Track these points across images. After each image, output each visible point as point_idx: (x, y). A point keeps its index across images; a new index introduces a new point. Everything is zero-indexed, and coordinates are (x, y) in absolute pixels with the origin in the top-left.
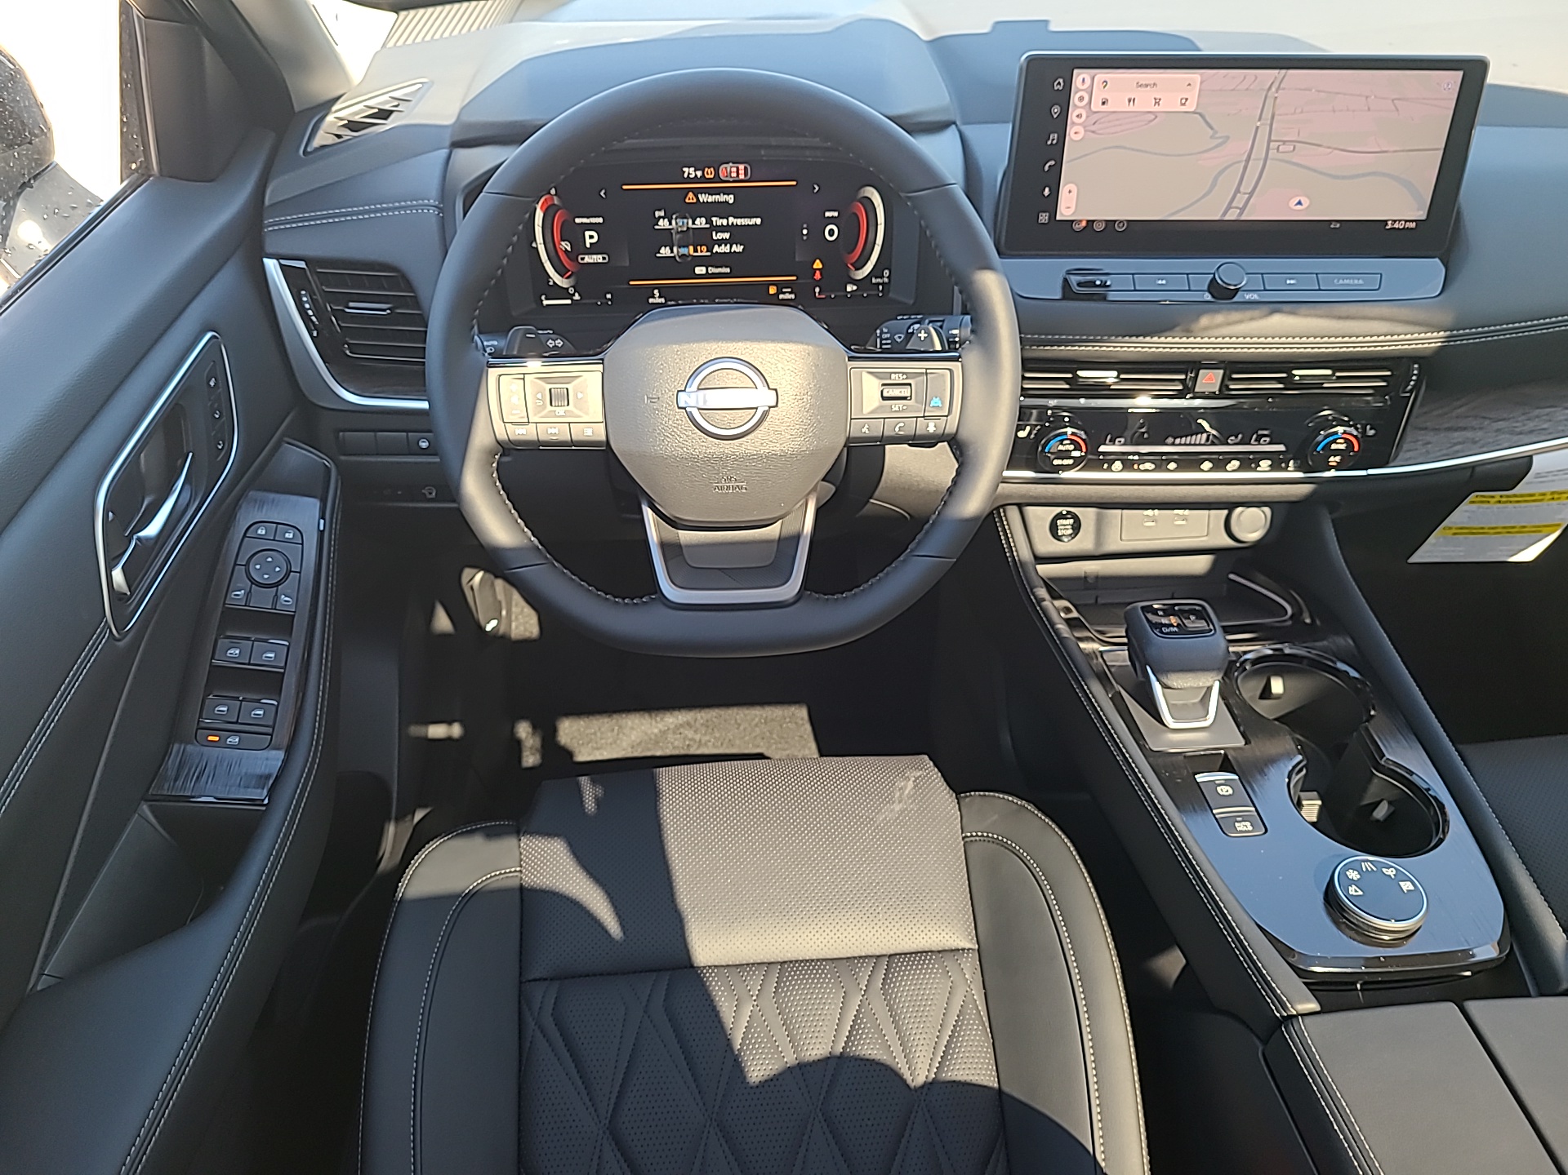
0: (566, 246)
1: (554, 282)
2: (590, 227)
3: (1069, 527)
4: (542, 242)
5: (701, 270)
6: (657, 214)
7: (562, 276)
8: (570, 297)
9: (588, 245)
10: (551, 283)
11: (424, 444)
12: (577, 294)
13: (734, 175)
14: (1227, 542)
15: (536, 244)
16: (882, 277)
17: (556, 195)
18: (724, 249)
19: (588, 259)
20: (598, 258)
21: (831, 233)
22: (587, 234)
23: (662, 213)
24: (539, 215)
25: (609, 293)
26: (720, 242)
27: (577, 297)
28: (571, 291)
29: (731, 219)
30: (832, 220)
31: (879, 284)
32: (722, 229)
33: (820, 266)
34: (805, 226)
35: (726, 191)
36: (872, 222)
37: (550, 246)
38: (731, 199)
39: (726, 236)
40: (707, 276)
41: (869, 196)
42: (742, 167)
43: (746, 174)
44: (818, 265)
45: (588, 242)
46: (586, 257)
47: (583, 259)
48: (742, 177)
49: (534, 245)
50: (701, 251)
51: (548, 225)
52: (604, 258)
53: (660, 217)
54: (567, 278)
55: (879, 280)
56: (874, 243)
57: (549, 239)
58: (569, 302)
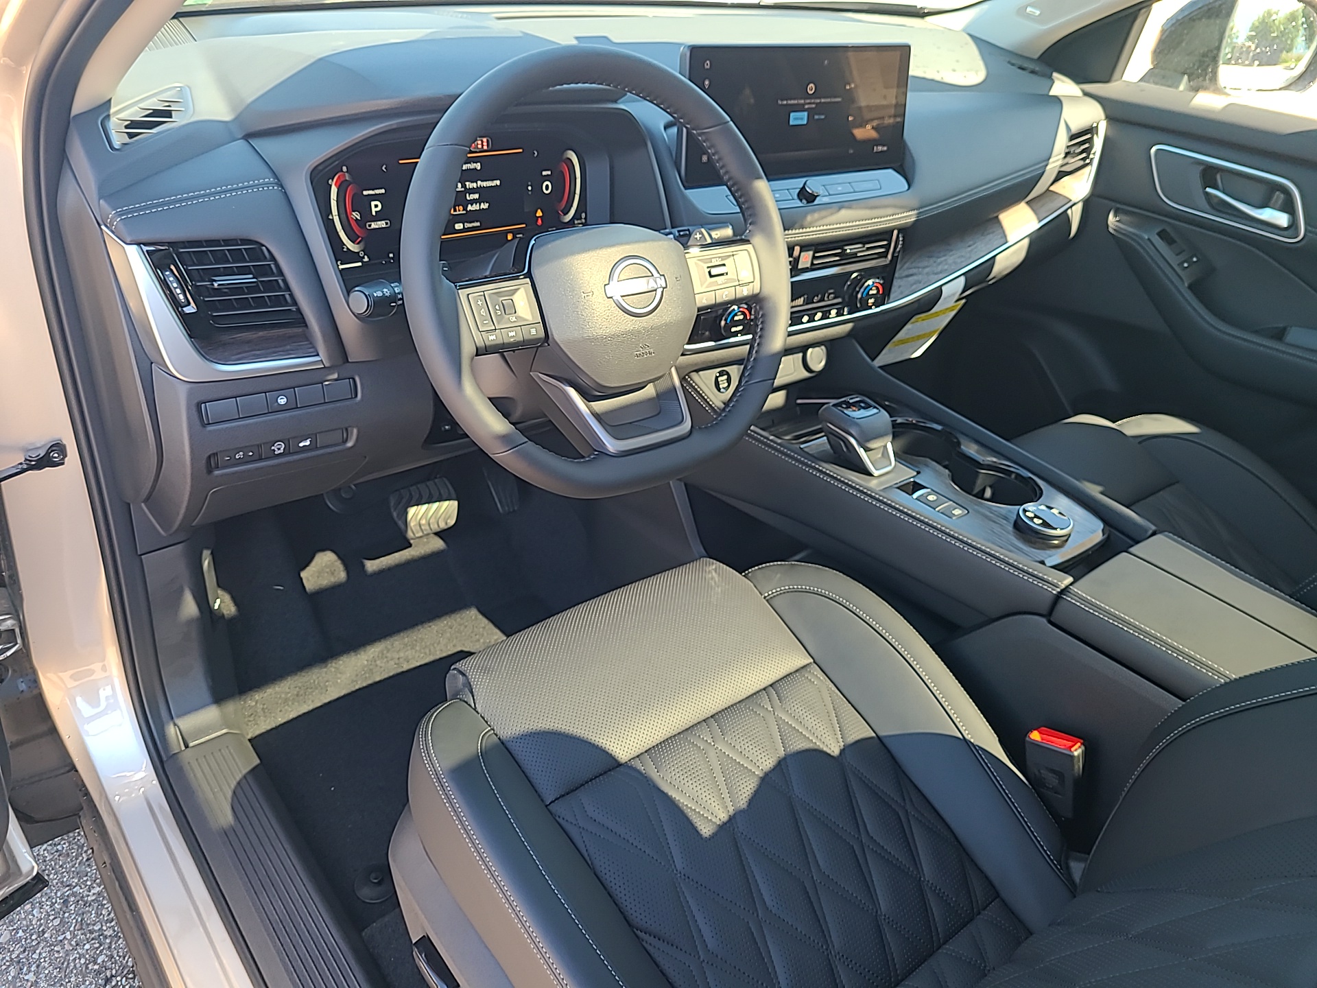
0: (356, 215)
1: (348, 248)
2: (375, 197)
3: (725, 381)
4: (337, 214)
5: (459, 226)
7: (353, 242)
8: (361, 259)
9: (374, 213)
10: (345, 250)
11: (282, 400)
12: (366, 257)
13: (480, 146)
14: (806, 374)
15: (332, 216)
16: (581, 219)
17: (347, 172)
18: (475, 207)
19: (374, 225)
20: (382, 224)
21: (547, 187)
22: (373, 203)
24: (334, 190)
25: (391, 253)
26: (472, 202)
27: (366, 259)
28: (362, 254)
29: (479, 182)
30: (547, 178)
32: (472, 191)
33: (541, 214)
34: (530, 183)
35: (475, 160)
36: (572, 176)
37: (343, 216)
38: (478, 166)
39: (476, 196)
40: (465, 230)
41: (571, 158)
42: (485, 140)
43: (488, 146)
44: (539, 213)
45: (374, 210)
46: (373, 223)
47: (370, 226)
48: (485, 147)
49: (330, 217)
50: (459, 211)
51: (341, 199)
52: (387, 224)
54: (358, 243)
55: (579, 221)
56: (575, 193)
57: (342, 211)
58: (360, 264)
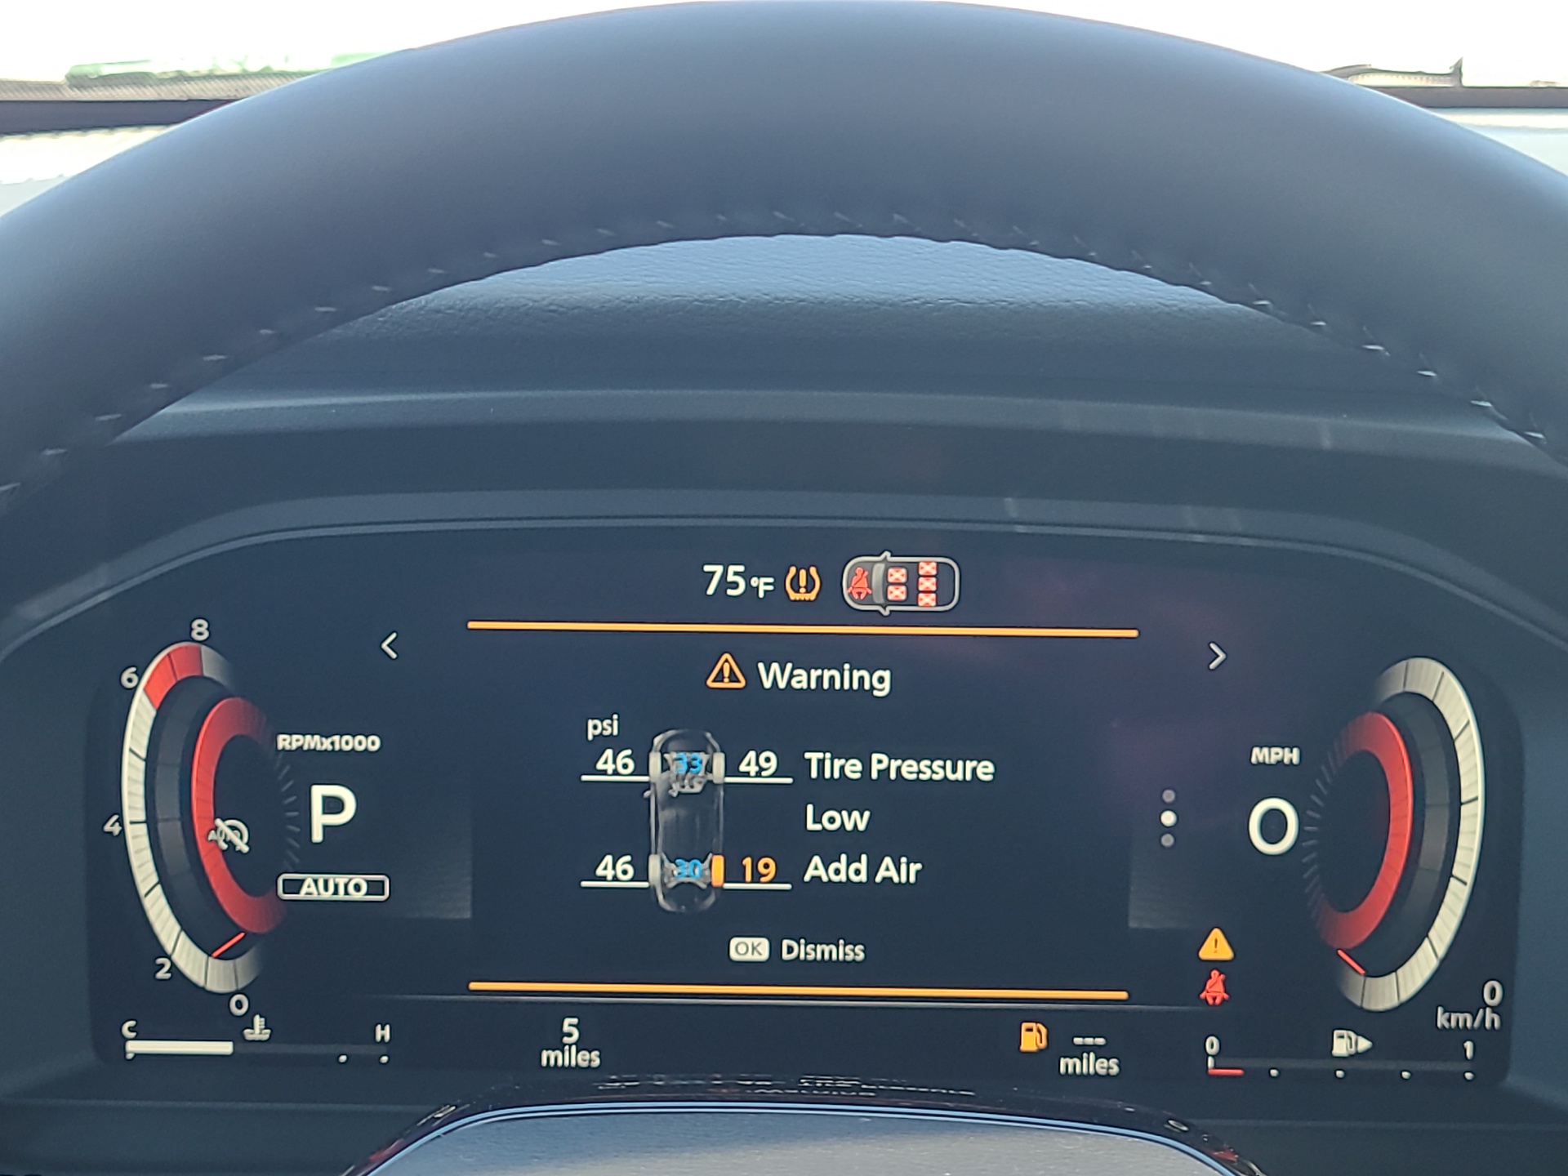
0: (233, 834)
1: (176, 971)
2: (333, 767)
4: (141, 815)
5: (749, 949)
6: (595, 728)
7: (210, 955)
8: (233, 1029)
9: (318, 837)
10: (162, 974)
12: (258, 1021)
13: (898, 593)
15: (121, 821)
16: (1476, 1006)
17: (212, 644)
18: (849, 871)
19: (312, 888)
20: (352, 887)
21: (1273, 826)
22: (319, 792)
23: (611, 727)
24: (141, 717)
25: (383, 1021)
26: (834, 845)
27: (258, 1031)
28: (239, 1006)
29: (879, 762)
30: (1275, 780)
31: (1464, 1033)
32: (841, 794)
33: (1224, 952)
34: (1170, 796)
35: (866, 654)
36: (1436, 794)
37: (171, 830)
38: (881, 683)
39: (858, 821)
40: (773, 970)
42: (928, 566)
43: (942, 595)
44: (1216, 947)
45: (320, 820)
46: (309, 879)
47: (292, 886)
48: (927, 601)
49: (111, 827)
50: (757, 877)
51: (170, 757)
52: (375, 888)
53: (603, 742)
54: (227, 958)
55: (1464, 1019)
56: (1447, 874)
57: (169, 808)
58: (226, 1048)
